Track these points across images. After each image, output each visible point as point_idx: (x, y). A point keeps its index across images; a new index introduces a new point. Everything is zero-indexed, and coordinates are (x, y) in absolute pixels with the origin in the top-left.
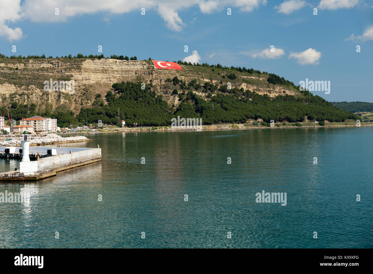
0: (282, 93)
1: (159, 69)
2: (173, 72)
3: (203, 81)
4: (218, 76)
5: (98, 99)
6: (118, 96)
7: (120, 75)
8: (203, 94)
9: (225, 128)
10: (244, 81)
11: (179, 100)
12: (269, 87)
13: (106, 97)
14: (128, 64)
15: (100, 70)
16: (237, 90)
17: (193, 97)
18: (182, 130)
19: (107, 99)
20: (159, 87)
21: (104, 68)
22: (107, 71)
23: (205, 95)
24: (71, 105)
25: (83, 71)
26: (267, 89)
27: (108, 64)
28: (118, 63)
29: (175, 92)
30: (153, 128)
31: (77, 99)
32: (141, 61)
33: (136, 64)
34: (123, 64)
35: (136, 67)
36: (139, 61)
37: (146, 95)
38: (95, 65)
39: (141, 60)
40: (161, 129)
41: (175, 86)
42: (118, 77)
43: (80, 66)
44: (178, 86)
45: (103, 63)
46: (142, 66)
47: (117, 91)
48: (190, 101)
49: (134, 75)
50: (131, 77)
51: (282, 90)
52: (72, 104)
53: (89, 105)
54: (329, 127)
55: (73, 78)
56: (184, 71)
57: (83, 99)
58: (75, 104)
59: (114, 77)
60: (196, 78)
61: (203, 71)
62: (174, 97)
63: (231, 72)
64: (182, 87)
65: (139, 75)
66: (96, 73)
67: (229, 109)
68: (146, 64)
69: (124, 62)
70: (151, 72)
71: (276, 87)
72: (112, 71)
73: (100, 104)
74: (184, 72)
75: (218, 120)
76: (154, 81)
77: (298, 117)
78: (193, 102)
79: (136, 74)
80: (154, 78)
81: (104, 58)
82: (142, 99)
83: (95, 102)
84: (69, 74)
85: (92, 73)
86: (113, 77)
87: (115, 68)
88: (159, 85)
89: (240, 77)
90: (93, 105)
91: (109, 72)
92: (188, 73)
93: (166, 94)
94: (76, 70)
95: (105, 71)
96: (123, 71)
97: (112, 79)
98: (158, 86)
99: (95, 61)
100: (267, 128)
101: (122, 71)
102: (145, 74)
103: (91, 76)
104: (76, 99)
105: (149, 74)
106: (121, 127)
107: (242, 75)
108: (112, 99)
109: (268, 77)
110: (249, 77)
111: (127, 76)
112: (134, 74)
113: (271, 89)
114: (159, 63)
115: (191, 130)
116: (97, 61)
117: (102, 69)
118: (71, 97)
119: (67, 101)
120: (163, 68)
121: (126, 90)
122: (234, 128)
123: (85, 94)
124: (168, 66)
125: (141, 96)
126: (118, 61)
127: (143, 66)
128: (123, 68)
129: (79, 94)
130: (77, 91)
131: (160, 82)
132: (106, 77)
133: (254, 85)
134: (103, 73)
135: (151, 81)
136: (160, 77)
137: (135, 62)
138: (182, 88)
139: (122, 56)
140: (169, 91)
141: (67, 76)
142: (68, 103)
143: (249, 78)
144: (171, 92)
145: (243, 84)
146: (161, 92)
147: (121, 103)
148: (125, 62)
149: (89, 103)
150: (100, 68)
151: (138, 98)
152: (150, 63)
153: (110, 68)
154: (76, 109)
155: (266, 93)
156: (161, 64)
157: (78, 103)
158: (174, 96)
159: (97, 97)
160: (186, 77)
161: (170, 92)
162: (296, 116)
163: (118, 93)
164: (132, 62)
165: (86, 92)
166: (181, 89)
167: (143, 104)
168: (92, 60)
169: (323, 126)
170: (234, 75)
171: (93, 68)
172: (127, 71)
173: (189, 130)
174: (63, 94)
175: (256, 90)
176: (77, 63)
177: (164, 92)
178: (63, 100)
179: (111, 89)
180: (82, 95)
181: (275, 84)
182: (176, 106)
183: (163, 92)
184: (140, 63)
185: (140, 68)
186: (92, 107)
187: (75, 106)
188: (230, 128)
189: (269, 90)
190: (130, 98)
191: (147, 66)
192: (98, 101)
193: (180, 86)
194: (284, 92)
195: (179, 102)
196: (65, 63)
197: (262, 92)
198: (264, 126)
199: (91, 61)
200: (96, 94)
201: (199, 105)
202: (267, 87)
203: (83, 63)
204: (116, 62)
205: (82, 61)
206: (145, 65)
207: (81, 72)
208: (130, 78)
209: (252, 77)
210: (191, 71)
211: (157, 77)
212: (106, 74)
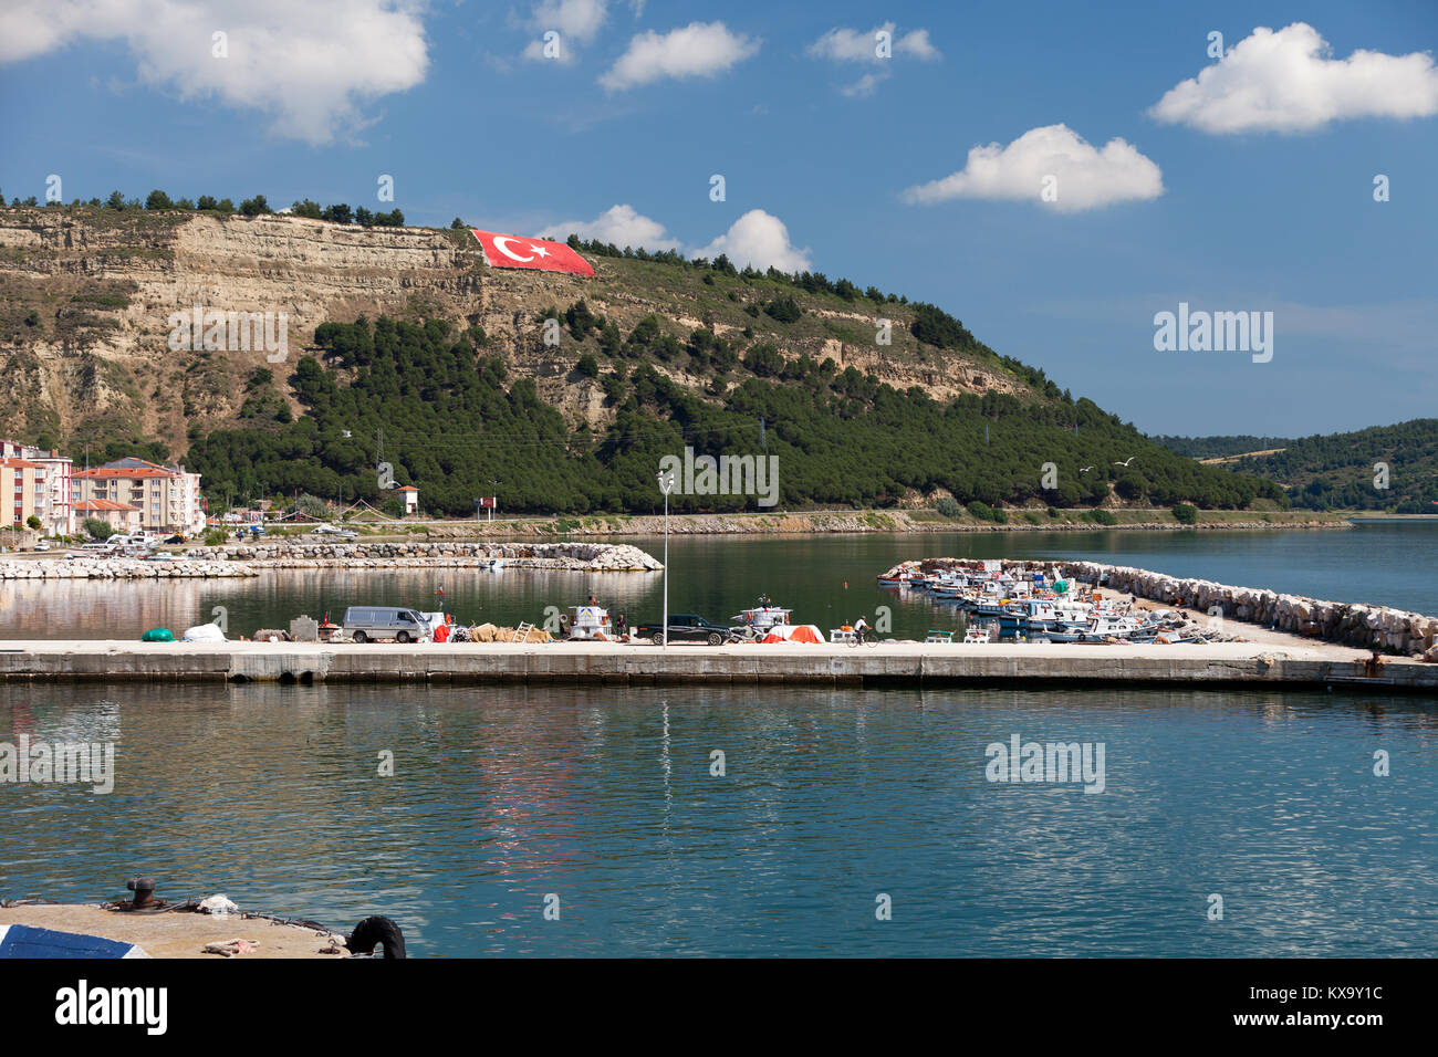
0: (970, 384)
1: (502, 268)
2: (563, 281)
3: (679, 324)
4: (731, 305)
5: (259, 389)
6: (344, 378)
7: (337, 290)
8: (692, 382)
9: (843, 526)
10: (831, 329)
11: (608, 403)
12: (923, 359)
13: (292, 380)
14: (368, 240)
15: (251, 265)
16: (812, 366)
17: (664, 394)
18: (676, 533)
19: (301, 390)
20: (510, 347)
21: (268, 256)
22: (283, 271)
23: (697, 384)
24: (141, 414)
25: (181, 268)
26: (917, 367)
27: (286, 240)
28: (326, 236)
29: (585, 370)
30: (561, 521)
31: (166, 391)
32: (425, 232)
33: (402, 245)
34: (348, 242)
35: (403, 255)
36: (417, 231)
37: (467, 377)
38: (229, 242)
39: (423, 229)
40: (594, 526)
41: (581, 341)
42: (331, 298)
43: (165, 246)
44: (590, 346)
45: (266, 235)
46: (430, 252)
47: (339, 359)
48: (650, 409)
49: (398, 292)
50: (385, 299)
51: (969, 371)
52: (146, 411)
53: (222, 415)
54: (1213, 527)
55: (139, 295)
56: (603, 280)
57: (191, 388)
58: (158, 411)
59: (316, 299)
60: (651, 310)
61: (672, 285)
62: (582, 389)
63: (777, 290)
64: (609, 347)
65: (420, 290)
66: (237, 275)
67: (816, 447)
68: (447, 244)
69: (354, 231)
70: (471, 280)
71: (949, 359)
72: (304, 270)
73: (276, 413)
74: (602, 286)
75: (800, 491)
76: (489, 318)
77: (1085, 485)
78: (661, 412)
79: (404, 285)
80: (485, 303)
81: (269, 212)
82: (452, 394)
83: (248, 402)
84: (120, 277)
85: (218, 277)
86: (308, 298)
87: (317, 256)
88: (508, 334)
89: (813, 315)
90: (242, 415)
91: (294, 272)
92: (619, 289)
93: (545, 375)
94: (152, 262)
95: (273, 271)
96: (349, 274)
97: (306, 307)
98: (509, 339)
99: (232, 223)
100: (997, 528)
101: (347, 273)
102: (443, 287)
103: (216, 288)
104: (158, 388)
105: (464, 289)
106: (400, 514)
107: (819, 306)
108: (321, 390)
109: (912, 317)
110: (844, 315)
111: (366, 294)
112: (395, 284)
113: (934, 368)
114: (500, 243)
115: (714, 533)
116: (237, 223)
117: (260, 259)
118: (137, 381)
119: (124, 395)
120: (518, 262)
121: (380, 353)
122: (879, 527)
123: (198, 369)
124: (536, 255)
125: (447, 381)
126: (327, 226)
127: (434, 254)
128: (350, 257)
129: (171, 369)
130: (160, 354)
131: (515, 322)
132: (278, 295)
133: (871, 350)
134: (268, 276)
135: (473, 318)
136: (513, 302)
137: (402, 233)
138: (608, 352)
139: (345, 206)
140: (558, 364)
141: (113, 284)
142: (129, 408)
143: (846, 319)
144: (570, 367)
145: (830, 342)
146: (521, 365)
147: (367, 410)
148: (358, 231)
149: (221, 409)
150: (253, 256)
151: (435, 389)
152: (464, 241)
153: (296, 257)
154: (167, 432)
155: (914, 383)
156: (507, 244)
157: (171, 404)
158: (582, 383)
159: (256, 381)
160: (612, 304)
161: (563, 369)
162: (1074, 480)
163: (342, 365)
164: (386, 233)
165: (203, 360)
166: (605, 356)
167: (465, 415)
168: (218, 219)
169: (1190, 524)
170: (790, 304)
171: (223, 253)
172: (367, 274)
173: (707, 533)
174: (105, 364)
175: (879, 368)
176: (150, 232)
177: (535, 366)
178: (107, 391)
179: (307, 350)
180: (183, 370)
181: (941, 347)
182: (594, 428)
183: (530, 366)
184: (422, 238)
185: (422, 260)
186: (241, 426)
187: (161, 420)
188: (863, 529)
189: (923, 372)
190: (404, 391)
191: (451, 254)
192: (264, 401)
193: (600, 342)
194: (978, 381)
195: (606, 410)
196: (100, 228)
197: (899, 377)
198: (984, 522)
199: (213, 226)
200: (248, 368)
201: (698, 425)
202: (917, 357)
203: (180, 231)
204: (319, 231)
205: (173, 222)
206: (443, 248)
207: (172, 271)
208: (379, 303)
209: (856, 316)
210: (625, 281)
211: (501, 302)
212: (281, 285)
